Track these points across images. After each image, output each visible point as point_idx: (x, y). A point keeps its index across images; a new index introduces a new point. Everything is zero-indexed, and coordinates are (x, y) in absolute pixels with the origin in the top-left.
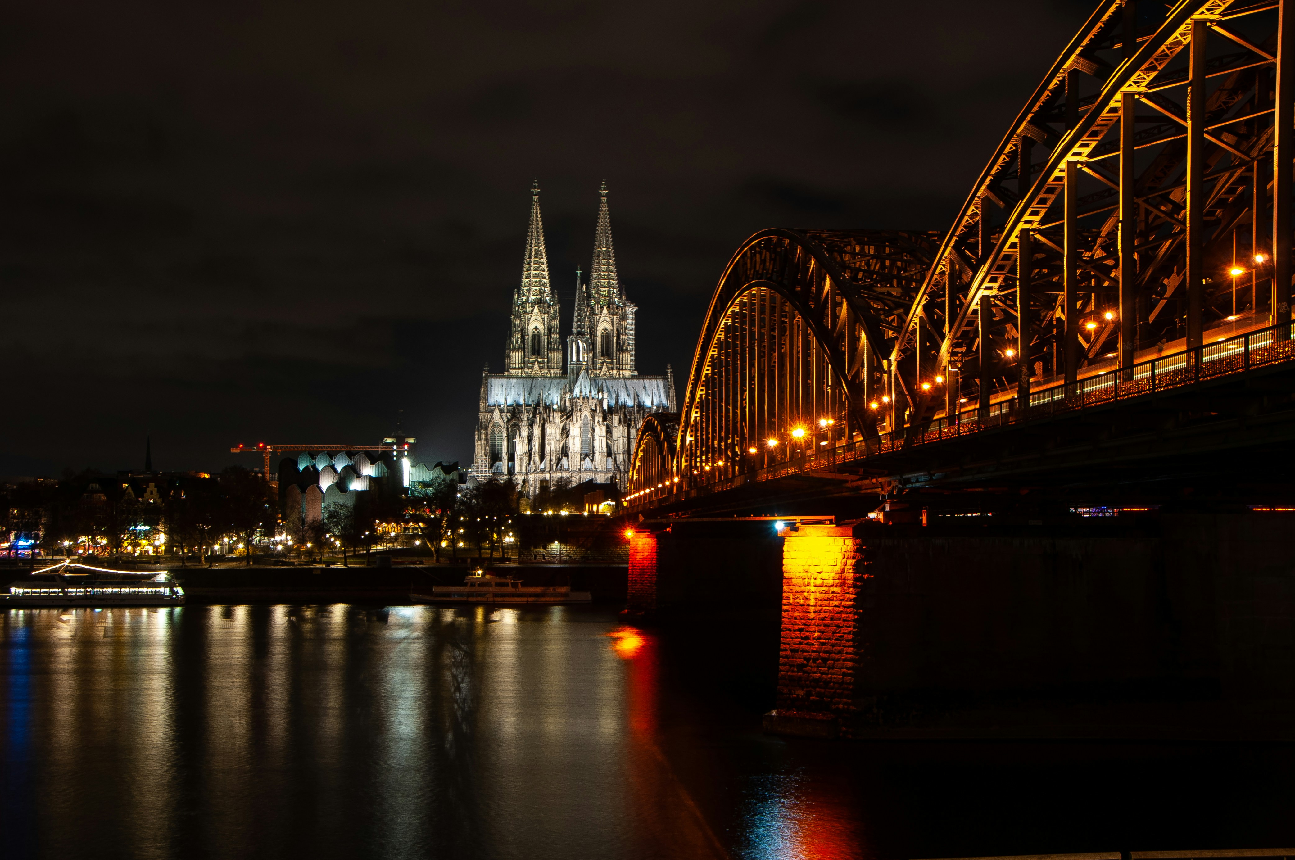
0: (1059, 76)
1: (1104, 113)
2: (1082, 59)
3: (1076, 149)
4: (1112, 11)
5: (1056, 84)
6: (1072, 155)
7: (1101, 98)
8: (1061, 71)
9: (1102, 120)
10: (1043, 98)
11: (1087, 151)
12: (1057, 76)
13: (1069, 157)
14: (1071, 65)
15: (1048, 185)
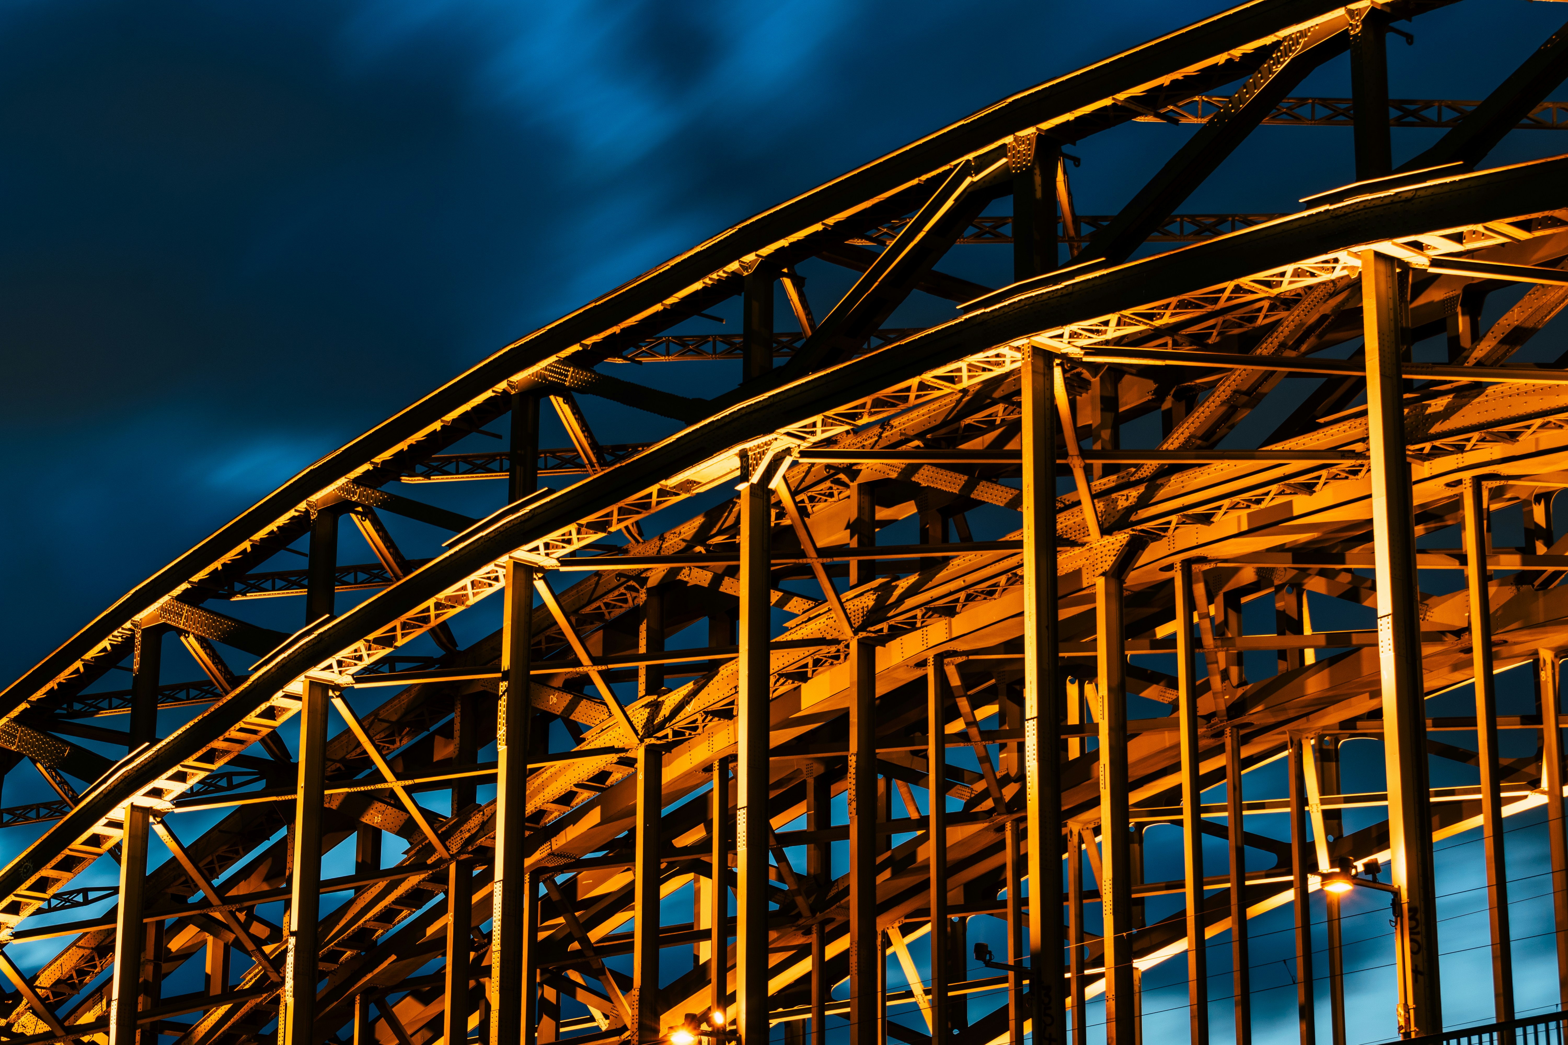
0: (117, 635)
1: (252, 718)
2: (186, 607)
3: (160, 782)
4: (281, 524)
5: (105, 649)
6: (145, 795)
7: (245, 685)
8: (128, 625)
9: (241, 730)
10: (62, 677)
11: (179, 788)
12: (115, 633)
13: (139, 798)
14: (154, 618)
15: (71, 850)
